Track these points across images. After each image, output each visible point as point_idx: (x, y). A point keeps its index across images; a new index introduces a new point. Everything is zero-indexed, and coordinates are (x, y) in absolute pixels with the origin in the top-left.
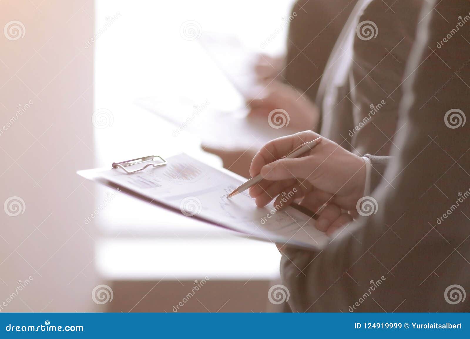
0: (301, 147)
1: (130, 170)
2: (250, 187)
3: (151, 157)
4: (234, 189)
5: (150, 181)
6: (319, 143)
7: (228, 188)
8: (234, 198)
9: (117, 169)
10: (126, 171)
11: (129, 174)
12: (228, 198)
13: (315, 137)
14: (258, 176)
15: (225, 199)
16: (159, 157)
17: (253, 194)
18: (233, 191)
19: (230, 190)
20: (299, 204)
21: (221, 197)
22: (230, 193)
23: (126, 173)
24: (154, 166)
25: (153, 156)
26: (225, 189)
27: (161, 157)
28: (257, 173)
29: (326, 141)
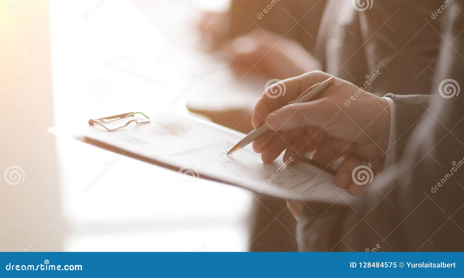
0: (311, 89)
1: (111, 127)
2: (254, 140)
3: (132, 114)
4: (233, 145)
5: (135, 139)
6: (331, 84)
7: (226, 144)
8: (235, 154)
9: (94, 126)
10: (106, 128)
11: (110, 131)
12: (228, 155)
13: (326, 78)
14: (262, 127)
15: (225, 156)
16: (141, 113)
17: (257, 149)
18: (232, 147)
19: (229, 147)
20: (311, 158)
21: (220, 155)
22: (230, 149)
23: (107, 130)
24: (137, 123)
25: (134, 113)
26: (222, 146)
27: (143, 113)
28: (261, 123)
29: (339, 81)
